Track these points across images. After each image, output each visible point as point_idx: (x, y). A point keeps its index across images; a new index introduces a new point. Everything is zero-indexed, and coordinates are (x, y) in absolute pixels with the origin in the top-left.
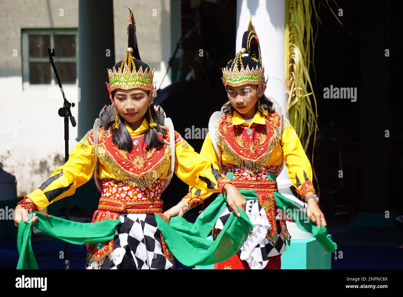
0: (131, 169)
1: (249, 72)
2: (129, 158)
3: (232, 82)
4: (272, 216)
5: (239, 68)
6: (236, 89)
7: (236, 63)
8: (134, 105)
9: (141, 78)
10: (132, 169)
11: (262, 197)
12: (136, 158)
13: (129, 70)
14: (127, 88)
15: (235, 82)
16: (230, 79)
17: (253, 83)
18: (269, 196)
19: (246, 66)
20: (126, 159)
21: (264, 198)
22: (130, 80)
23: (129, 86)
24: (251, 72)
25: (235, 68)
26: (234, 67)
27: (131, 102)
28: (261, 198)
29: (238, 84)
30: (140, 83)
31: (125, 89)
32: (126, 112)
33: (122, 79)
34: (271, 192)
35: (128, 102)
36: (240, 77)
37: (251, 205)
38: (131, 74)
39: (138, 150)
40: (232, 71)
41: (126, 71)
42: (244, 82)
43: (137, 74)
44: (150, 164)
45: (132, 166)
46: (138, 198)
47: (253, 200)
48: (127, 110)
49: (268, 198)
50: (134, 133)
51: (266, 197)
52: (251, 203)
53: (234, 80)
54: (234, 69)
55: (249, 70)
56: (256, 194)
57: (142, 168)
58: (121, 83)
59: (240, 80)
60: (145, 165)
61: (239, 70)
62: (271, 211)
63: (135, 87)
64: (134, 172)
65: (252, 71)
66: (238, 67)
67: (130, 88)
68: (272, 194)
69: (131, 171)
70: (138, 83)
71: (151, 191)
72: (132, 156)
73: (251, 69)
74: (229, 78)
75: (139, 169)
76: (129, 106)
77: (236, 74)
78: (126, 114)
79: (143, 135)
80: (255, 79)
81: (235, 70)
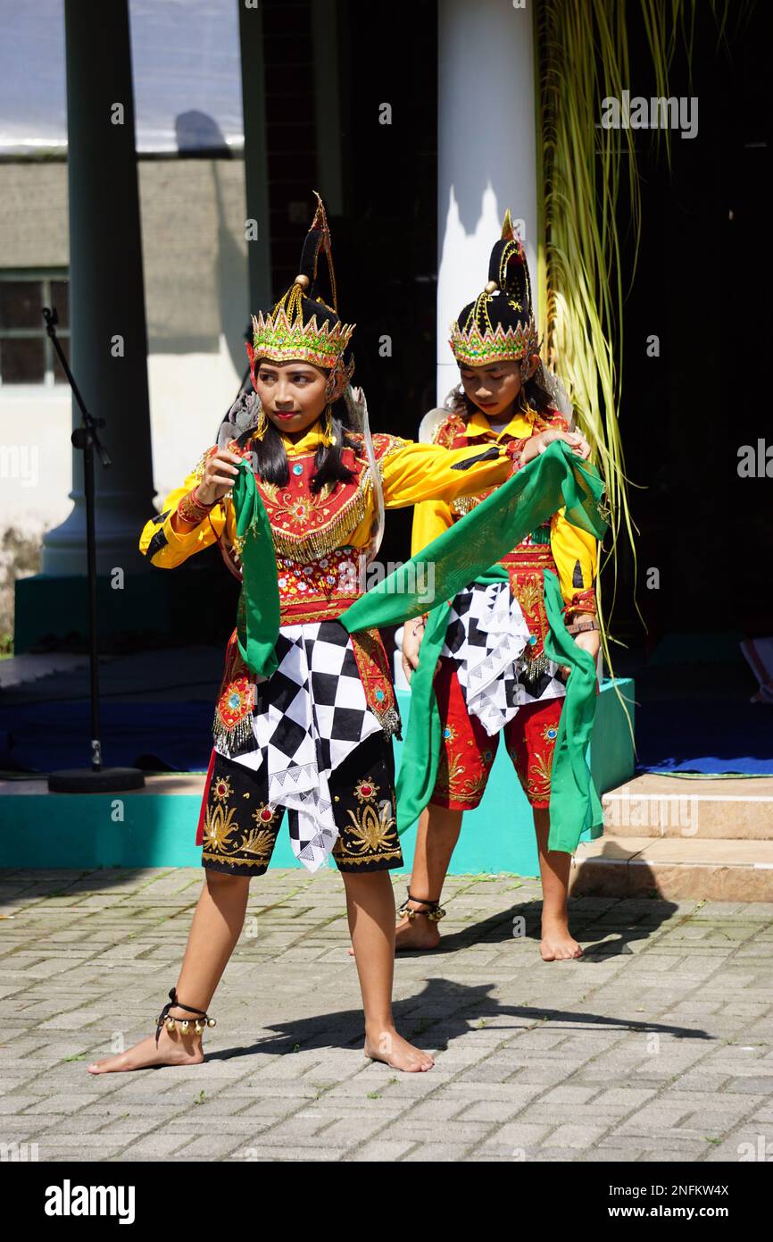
0: (286, 525)
1: (502, 337)
2: (282, 503)
3: (468, 356)
4: (539, 618)
5: (482, 328)
6: (476, 371)
7: (475, 318)
8: (293, 395)
9: (311, 339)
10: (288, 525)
11: (518, 578)
12: (296, 501)
13: (287, 320)
14: (279, 358)
15: (473, 358)
16: (464, 349)
17: (511, 358)
18: (532, 578)
19: (497, 325)
20: (276, 504)
21: (522, 581)
22: (287, 340)
23: (284, 353)
24: (506, 336)
25: (475, 329)
26: (472, 327)
27: (286, 388)
28: (515, 581)
29: (480, 361)
30: (309, 349)
31: (276, 359)
32: (275, 409)
33: (272, 338)
34: (540, 568)
35: (279, 387)
36: (483, 347)
37: (494, 594)
38: (291, 330)
39: (301, 484)
40: (468, 332)
41: (282, 322)
42: (493, 356)
43: (304, 331)
44: (326, 512)
45: (288, 518)
46: (299, 592)
47: (500, 584)
48: (278, 404)
49: (530, 580)
50: (293, 449)
51: (527, 578)
52: (496, 590)
53: (472, 352)
54: (471, 331)
55: (503, 334)
56: (506, 573)
57: (308, 521)
58: (269, 347)
59: (484, 353)
60: (314, 516)
61: (483, 332)
62: (537, 608)
63: (295, 358)
64: (291, 529)
65: (508, 333)
66: (479, 326)
67: (286, 359)
68: (541, 574)
69: (286, 529)
70: (303, 349)
71: (328, 574)
72: (289, 498)
73: (506, 331)
74: (461, 346)
75: (301, 523)
76: (282, 397)
77: (475, 340)
78: (276, 413)
79: (313, 454)
80: (515, 349)
81: (475, 333)
